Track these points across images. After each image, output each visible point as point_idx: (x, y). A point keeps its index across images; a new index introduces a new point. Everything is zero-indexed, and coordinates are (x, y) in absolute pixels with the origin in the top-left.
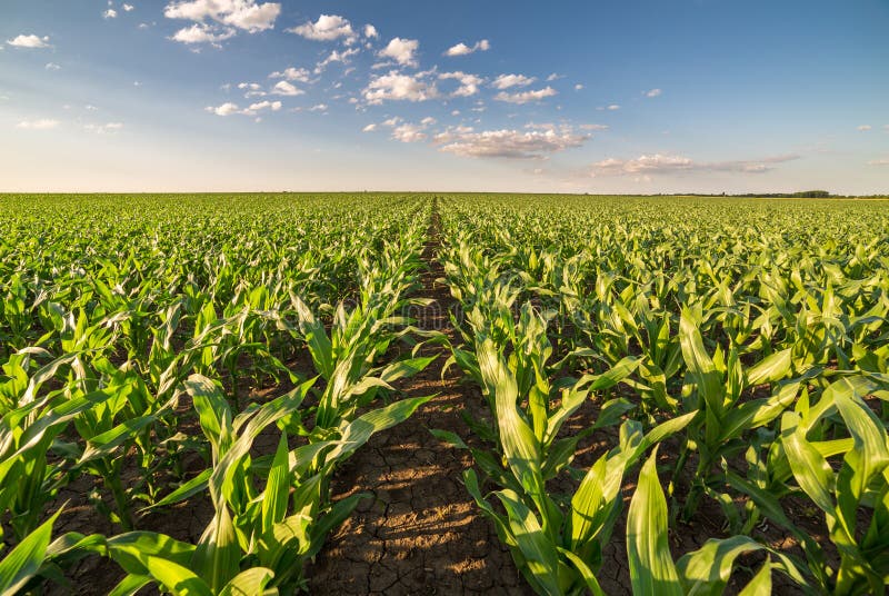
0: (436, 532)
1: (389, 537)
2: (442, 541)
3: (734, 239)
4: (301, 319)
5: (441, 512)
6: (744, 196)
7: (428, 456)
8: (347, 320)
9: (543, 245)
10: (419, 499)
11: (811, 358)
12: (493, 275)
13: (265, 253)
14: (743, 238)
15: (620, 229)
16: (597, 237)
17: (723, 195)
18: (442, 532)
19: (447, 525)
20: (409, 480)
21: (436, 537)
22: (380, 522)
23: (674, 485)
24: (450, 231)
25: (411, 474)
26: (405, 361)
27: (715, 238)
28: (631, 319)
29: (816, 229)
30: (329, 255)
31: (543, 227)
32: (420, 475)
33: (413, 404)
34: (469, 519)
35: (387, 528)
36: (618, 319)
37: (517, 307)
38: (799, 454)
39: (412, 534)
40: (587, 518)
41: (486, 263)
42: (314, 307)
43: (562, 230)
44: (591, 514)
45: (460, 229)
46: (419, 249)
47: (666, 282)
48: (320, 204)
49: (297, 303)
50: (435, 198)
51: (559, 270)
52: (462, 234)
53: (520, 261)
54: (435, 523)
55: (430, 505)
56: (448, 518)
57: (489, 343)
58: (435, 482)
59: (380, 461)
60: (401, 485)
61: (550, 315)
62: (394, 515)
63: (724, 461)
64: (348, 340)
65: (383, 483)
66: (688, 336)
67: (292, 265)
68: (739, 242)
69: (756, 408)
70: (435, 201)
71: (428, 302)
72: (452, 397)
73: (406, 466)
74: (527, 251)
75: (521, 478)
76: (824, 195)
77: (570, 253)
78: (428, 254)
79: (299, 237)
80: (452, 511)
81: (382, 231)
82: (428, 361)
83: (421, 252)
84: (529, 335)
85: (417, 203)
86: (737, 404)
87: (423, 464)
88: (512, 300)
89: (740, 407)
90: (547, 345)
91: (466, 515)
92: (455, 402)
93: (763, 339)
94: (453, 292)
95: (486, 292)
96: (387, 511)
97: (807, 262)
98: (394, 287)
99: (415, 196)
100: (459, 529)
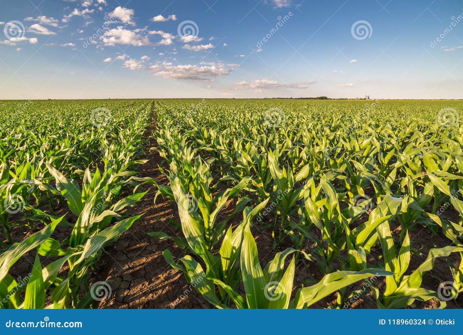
0: (160, 288)
1: (132, 300)
2: (164, 292)
3: (295, 118)
4: (57, 182)
5: (162, 277)
6: (299, 99)
7: (154, 248)
8: (92, 177)
9: (210, 125)
10: (150, 273)
11: (319, 166)
12: (183, 144)
13: (31, 141)
14: (298, 117)
15: (248, 115)
16: (237, 120)
17: (291, 98)
18: (163, 288)
19: (166, 282)
20: (144, 264)
21: (160, 291)
22: (125, 293)
23: (274, 232)
24: (161, 120)
25: (144, 260)
26: (128, 197)
27: (287, 118)
28: (249, 159)
29: (323, 112)
30: (81, 139)
31: (212, 116)
32: (150, 259)
33: (130, 221)
34: (179, 276)
35: (131, 295)
36: (245, 159)
38: (310, 208)
39: (145, 294)
40: (227, 259)
41: (180, 137)
42: (67, 173)
43: (221, 117)
44: (229, 257)
45: (167, 119)
46: (142, 131)
47: (267, 139)
48: (77, 107)
49: (54, 172)
50: (153, 102)
51: (217, 137)
52: (168, 122)
53: (199, 134)
54: (159, 284)
55: (156, 274)
56: (167, 279)
57: (177, 179)
58: (158, 261)
59: (124, 257)
60: (138, 268)
61: (211, 161)
62: (134, 286)
63: (289, 217)
64: (92, 190)
65: (127, 270)
66: (272, 163)
67: (52, 148)
68: (296, 119)
69: (300, 191)
70: (153, 103)
71: (145, 161)
72: (166, 212)
73: (140, 256)
74: (203, 128)
75: (194, 248)
76: (325, 98)
77: (225, 128)
78: (147, 134)
79: (60, 128)
80: (169, 274)
81: (120, 122)
82: (143, 194)
83: (142, 133)
85: (143, 105)
86: (293, 191)
87: (151, 253)
89: (294, 192)
90: (210, 176)
91: (176, 274)
92: (168, 214)
93: (304, 161)
94: (161, 154)
95: (179, 153)
96: (130, 285)
97: (319, 127)
98: (125, 155)
99: (141, 101)
100: (173, 283)
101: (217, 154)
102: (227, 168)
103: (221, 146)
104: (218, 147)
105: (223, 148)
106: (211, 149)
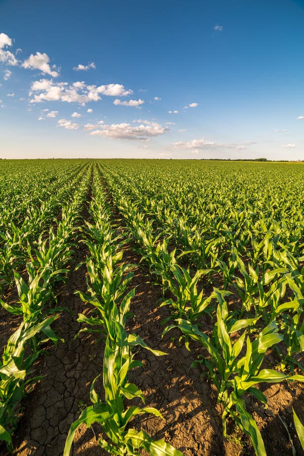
9: (151, 195)
28: (172, 220)
36: (170, 221)
37: (144, 219)
51: (156, 206)
61: (153, 221)
74: (145, 198)
76: (265, 160)
84: (148, 226)
88: (143, 217)
101: (155, 217)
102: (160, 225)
103: (157, 212)
104: (156, 213)
105: (159, 214)
106: (152, 214)
